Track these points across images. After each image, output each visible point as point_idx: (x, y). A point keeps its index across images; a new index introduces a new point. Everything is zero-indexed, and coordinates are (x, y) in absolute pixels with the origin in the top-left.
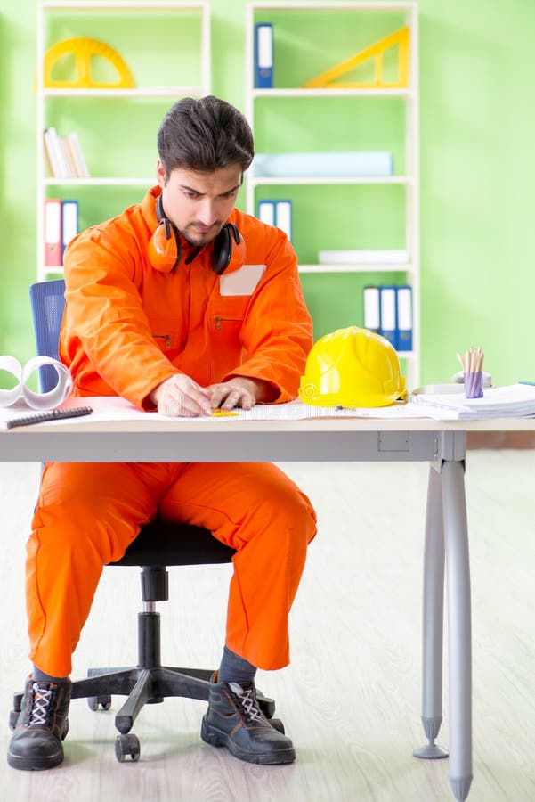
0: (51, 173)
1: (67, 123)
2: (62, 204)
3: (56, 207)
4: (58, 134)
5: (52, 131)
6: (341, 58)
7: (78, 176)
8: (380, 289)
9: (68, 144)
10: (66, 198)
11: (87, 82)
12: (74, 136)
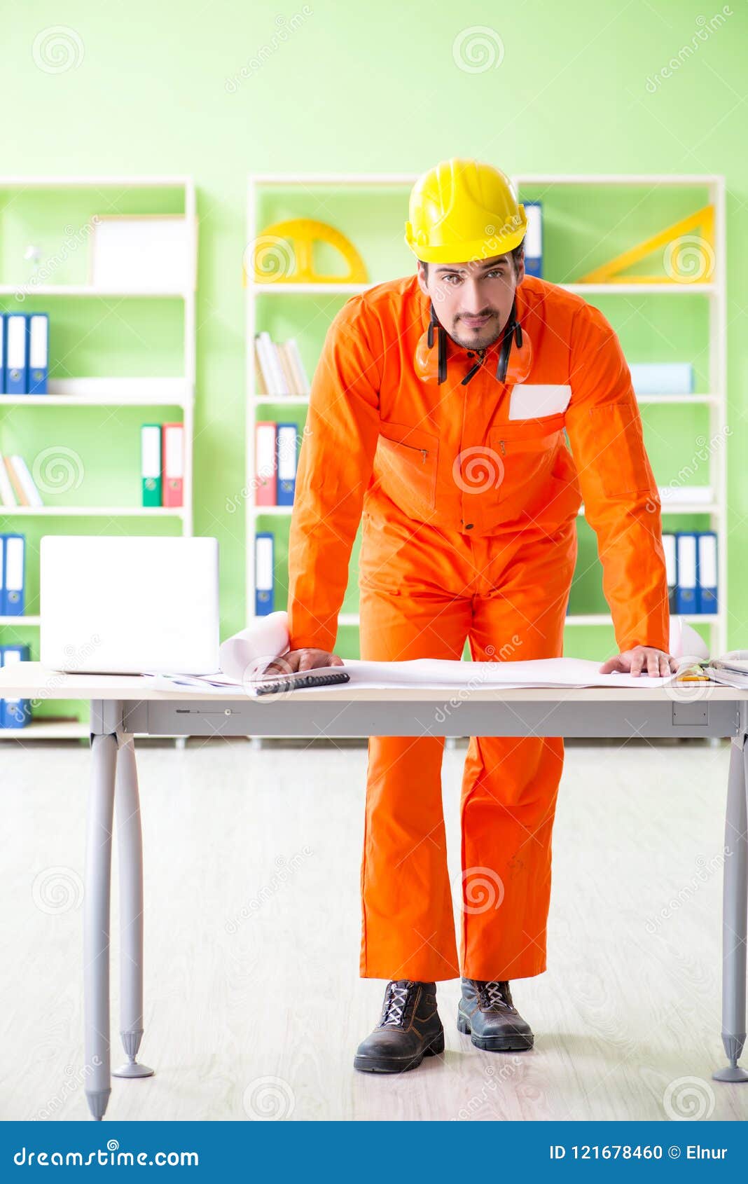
0: (263, 389)
1: (282, 327)
2: (277, 428)
3: (270, 431)
4: (272, 340)
5: (265, 336)
6: (629, 246)
7: (297, 394)
8: (677, 536)
9: (285, 353)
10: (281, 420)
11: (309, 275)
12: (292, 343)
